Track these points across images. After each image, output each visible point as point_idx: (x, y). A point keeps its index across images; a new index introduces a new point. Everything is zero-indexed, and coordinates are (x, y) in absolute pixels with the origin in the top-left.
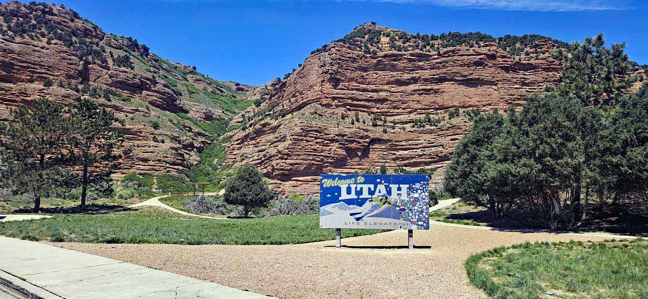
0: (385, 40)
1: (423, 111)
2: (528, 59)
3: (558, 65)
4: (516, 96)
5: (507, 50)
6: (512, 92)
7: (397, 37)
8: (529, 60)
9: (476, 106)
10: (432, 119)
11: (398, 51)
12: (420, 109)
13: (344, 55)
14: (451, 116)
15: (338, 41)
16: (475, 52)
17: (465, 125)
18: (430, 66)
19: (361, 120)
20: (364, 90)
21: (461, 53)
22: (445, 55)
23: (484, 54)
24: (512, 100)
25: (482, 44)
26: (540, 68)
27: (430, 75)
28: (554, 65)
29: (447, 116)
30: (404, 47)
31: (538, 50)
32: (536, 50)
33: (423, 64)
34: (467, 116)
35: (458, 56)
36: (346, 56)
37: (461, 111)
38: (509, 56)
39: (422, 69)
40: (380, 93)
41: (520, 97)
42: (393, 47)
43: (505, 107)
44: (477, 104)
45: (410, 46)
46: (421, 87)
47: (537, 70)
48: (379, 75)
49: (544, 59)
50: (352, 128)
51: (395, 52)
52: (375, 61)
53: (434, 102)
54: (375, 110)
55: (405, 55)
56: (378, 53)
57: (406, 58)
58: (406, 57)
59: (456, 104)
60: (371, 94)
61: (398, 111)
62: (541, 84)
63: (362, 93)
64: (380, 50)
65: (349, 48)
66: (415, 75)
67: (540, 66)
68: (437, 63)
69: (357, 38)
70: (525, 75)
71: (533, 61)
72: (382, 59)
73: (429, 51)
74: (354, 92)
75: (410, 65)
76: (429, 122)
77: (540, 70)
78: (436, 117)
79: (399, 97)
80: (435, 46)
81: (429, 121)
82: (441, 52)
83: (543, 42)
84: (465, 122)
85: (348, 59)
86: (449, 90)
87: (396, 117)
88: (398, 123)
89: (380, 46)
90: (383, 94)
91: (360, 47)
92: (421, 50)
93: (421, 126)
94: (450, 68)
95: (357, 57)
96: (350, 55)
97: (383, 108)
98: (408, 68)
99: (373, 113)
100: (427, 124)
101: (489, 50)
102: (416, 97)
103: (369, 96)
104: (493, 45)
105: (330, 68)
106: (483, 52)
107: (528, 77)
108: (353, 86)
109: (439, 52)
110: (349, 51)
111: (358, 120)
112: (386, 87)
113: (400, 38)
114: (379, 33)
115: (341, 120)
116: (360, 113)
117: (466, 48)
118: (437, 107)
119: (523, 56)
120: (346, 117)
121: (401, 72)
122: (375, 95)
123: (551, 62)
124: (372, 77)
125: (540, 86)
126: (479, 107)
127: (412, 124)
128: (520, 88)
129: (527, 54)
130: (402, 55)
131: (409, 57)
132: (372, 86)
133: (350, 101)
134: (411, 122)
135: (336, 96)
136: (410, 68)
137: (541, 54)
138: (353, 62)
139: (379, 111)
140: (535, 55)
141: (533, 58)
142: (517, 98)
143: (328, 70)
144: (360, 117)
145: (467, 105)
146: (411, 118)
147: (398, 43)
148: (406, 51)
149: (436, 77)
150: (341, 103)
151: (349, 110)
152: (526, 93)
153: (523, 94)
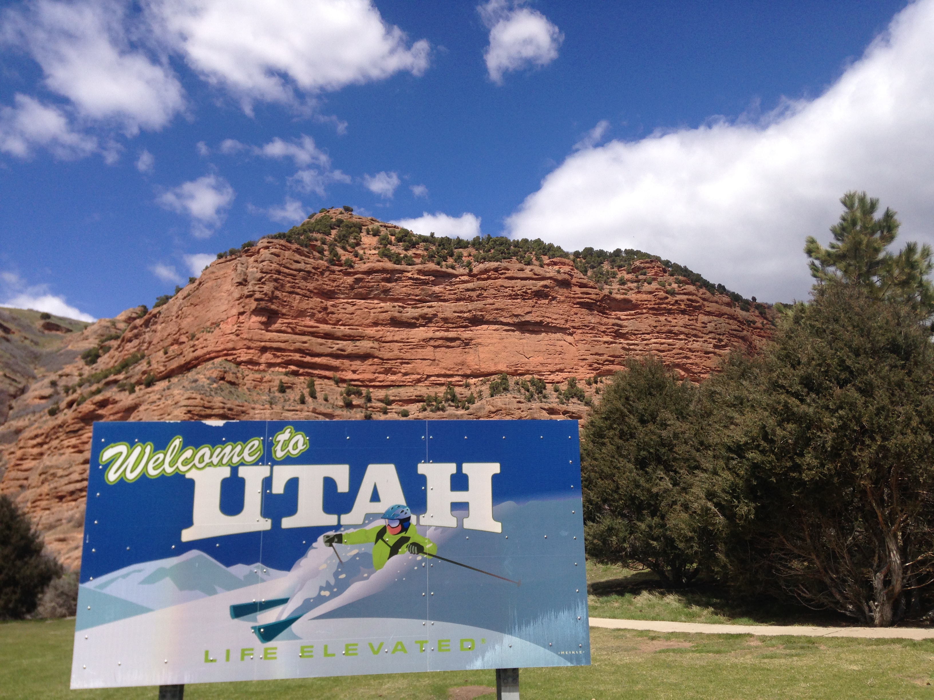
0: (368, 240)
1: (442, 380)
2: (624, 291)
3: (672, 305)
4: (605, 357)
5: (589, 273)
6: (601, 348)
7: (393, 238)
8: (626, 294)
9: (539, 373)
10: (459, 396)
11: (395, 263)
12: (438, 376)
13: (288, 265)
14: (495, 390)
15: (276, 237)
16: (535, 274)
17: (520, 409)
18: (455, 294)
19: (320, 396)
20: (327, 336)
21: (509, 274)
22: (483, 276)
23: (550, 278)
24: (599, 364)
25: (546, 260)
26: (645, 308)
27: (455, 312)
28: (667, 304)
29: (486, 389)
30: (406, 256)
31: (641, 277)
32: (637, 277)
33: (442, 290)
34: (523, 391)
35: (506, 278)
36: (291, 266)
37: (512, 381)
38: (592, 284)
39: (438, 298)
40: (358, 343)
41: (612, 359)
42: (386, 256)
43: (588, 376)
44: (540, 368)
45: (417, 256)
46: (438, 333)
47: (639, 311)
48: (355, 307)
49: (650, 293)
50: (301, 411)
51: (389, 265)
52: (350, 280)
53: (463, 364)
54: (349, 375)
55: (408, 272)
56: (356, 266)
57: (410, 278)
58: (409, 275)
59: (502, 367)
60: (342, 344)
61: (394, 378)
62: (648, 337)
63: (320, 340)
64: (361, 259)
65: (297, 251)
66: (426, 310)
67: (643, 304)
68: (468, 290)
69: (315, 235)
70: (619, 319)
71: (632, 296)
72: (365, 276)
73: (453, 268)
74: (305, 338)
75: (417, 291)
76: (453, 401)
77: (644, 311)
78: (467, 392)
79: (396, 352)
80: (463, 258)
81: (454, 398)
82: (475, 271)
83: (647, 262)
84: (519, 402)
85: (295, 273)
86: (489, 341)
87: (392, 391)
88: (393, 401)
89: (361, 252)
90: (365, 346)
91: (321, 252)
92: (438, 264)
93: (438, 409)
94: (490, 301)
95: (313, 271)
96: (302, 266)
97: (364, 371)
98: (413, 297)
99: (343, 381)
100: (450, 406)
101: (559, 272)
102: (428, 353)
103: (336, 347)
104: (564, 264)
105: (256, 288)
106: (548, 275)
107: (625, 323)
108: (305, 326)
109: (471, 270)
110: (298, 257)
111: (313, 395)
112: (371, 331)
113: (399, 240)
114: (359, 227)
115: (277, 394)
116: (318, 382)
117: (519, 266)
118: (469, 372)
119: (616, 286)
120: (289, 387)
121: (401, 304)
122: (349, 347)
123: (661, 299)
124: (343, 311)
125: (646, 340)
126: (543, 375)
127: (422, 403)
128: (612, 343)
129: (622, 282)
130: (402, 272)
131: (416, 276)
132: (342, 327)
133: (297, 356)
134: (419, 401)
135: (268, 344)
136: (417, 296)
137: (646, 284)
138: (305, 279)
139: (355, 377)
140: (635, 284)
141: (632, 289)
142: (607, 361)
143: (254, 291)
144: (317, 388)
145: (521, 370)
146: (418, 393)
147: (393, 249)
148: (410, 265)
149: (465, 315)
150: (279, 360)
151: (295, 374)
152: (623, 352)
153: (617, 353)
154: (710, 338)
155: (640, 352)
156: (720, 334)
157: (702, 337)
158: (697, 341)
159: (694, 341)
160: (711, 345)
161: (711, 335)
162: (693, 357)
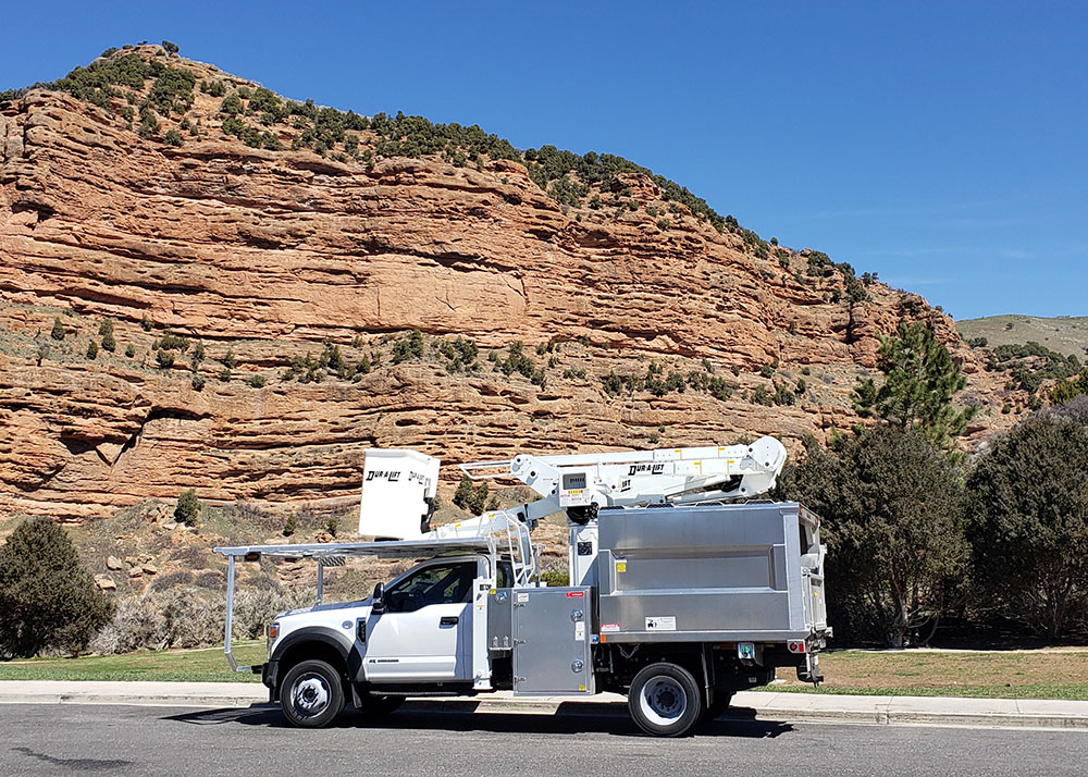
0: (205, 104)
1: (321, 333)
2: (598, 218)
3: (665, 244)
4: (567, 314)
5: (549, 188)
6: (559, 301)
7: (247, 102)
8: (600, 222)
9: (469, 332)
10: (344, 359)
11: (249, 144)
12: (311, 326)
13: (75, 135)
14: (400, 354)
15: (54, 88)
16: (470, 182)
17: (439, 384)
18: (344, 202)
19: (121, 349)
20: (136, 253)
21: (431, 178)
22: (389, 178)
23: (493, 190)
24: (556, 323)
25: (486, 160)
26: (626, 246)
27: (344, 230)
28: (657, 241)
29: (386, 352)
30: (267, 134)
31: (622, 199)
32: (616, 198)
33: (325, 194)
34: (443, 357)
35: (426, 184)
36: (78, 138)
37: (427, 341)
38: (553, 204)
39: (319, 207)
40: (185, 268)
41: (576, 317)
42: (235, 131)
43: (541, 340)
44: (472, 326)
45: (286, 136)
46: (315, 261)
47: (619, 250)
48: (184, 210)
49: (636, 224)
50: (92, 371)
51: (240, 147)
52: (175, 165)
53: (354, 311)
54: (169, 318)
55: (272, 161)
56: (187, 144)
57: (275, 171)
58: (273, 165)
59: (415, 320)
60: (159, 267)
61: (241, 325)
62: (627, 288)
63: (128, 261)
64: (193, 134)
65: (90, 113)
66: (298, 224)
67: (624, 240)
68: (366, 198)
69: (116, 88)
70: (588, 258)
71: (609, 227)
72: (200, 162)
73: (341, 160)
74: (99, 255)
75: (285, 193)
76: (330, 365)
77: (625, 250)
78: (358, 355)
79: (248, 286)
80: (359, 146)
81: (334, 362)
82: (377, 169)
83: (633, 178)
84: (438, 374)
85: (85, 148)
86: (395, 278)
87: (237, 347)
88: (240, 363)
89: (194, 121)
90: (197, 273)
91: (128, 116)
92: (319, 151)
93: (310, 378)
94: (401, 218)
95: (116, 147)
96: (97, 138)
97: (192, 313)
98: (277, 202)
99: (159, 326)
100: (329, 373)
101: (505, 182)
102: (298, 288)
103: (150, 271)
104: (513, 170)
105: (21, 169)
106: (489, 185)
107: (597, 266)
108: (99, 235)
109: (370, 168)
110: (93, 124)
111: (109, 346)
112: (207, 250)
113: (255, 107)
114: (189, 79)
115: (50, 341)
116: (117, 324)
117: (445, 166)
118: (362, 324)
119: (585, 209)
120: (70, 332)
121: (256, 211)
122: (171, 274)
123: (649, 234)
124: (164, 215)
125: (624, 292)
126: (474, 335)
127: (287, 368)
128: (577, 294)
129: (595, 205)
130: (257, 159)
131: (283, 169)
132: (160, 241)
133: (86, 283)
134: (278, 364)
135: (37, 261)
136: (284, 200)
137: (627, 211)
138: (103, 160)
139: (178, 320)
140: (615, 209)
141: (608, 216)
142: (569, 319)
143: (16, 173)
144: (116, 335)
145: (444, 326)
146: (281, 353)
147: (249, 122)
148: (273, 149)
149: (360, 236)
150: (55, 288)
151: (80, 310)
152: (591, 308)
153: (583, 311)
154: (712, 295)
155: (615, 310)
156: (726, 291)
157: (702, 294)
158: (694, 299)
159: (690, 297)
160: (714, 306)
161: (712, 292)
162: (688, 322)
